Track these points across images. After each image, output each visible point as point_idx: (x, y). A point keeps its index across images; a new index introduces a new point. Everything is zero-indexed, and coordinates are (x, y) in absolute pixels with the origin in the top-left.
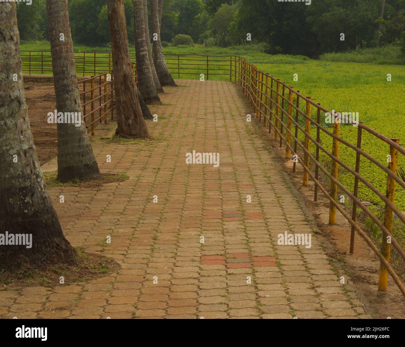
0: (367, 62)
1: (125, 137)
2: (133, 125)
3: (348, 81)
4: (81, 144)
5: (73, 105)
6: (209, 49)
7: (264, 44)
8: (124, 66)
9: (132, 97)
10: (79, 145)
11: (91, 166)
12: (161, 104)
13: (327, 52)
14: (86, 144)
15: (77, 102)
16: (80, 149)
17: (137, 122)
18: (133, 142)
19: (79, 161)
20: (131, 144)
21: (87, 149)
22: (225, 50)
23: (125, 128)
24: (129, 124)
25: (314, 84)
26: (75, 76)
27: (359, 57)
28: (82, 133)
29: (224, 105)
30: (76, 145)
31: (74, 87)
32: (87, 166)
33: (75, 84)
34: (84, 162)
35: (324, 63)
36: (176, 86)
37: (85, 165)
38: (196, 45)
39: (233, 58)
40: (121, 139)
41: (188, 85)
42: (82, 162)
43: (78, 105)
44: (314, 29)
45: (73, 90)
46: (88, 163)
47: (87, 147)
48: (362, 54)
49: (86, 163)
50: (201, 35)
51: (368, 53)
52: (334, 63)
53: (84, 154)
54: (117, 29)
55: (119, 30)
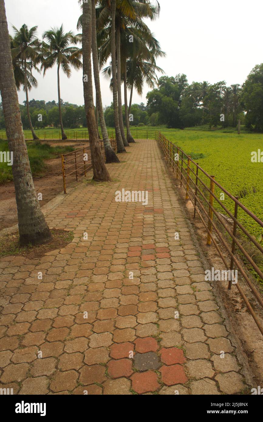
0: (199, 130)
1: (97, 181)
2: (101, 174)
3: (195, 138)
4: (33, 217)
5: (25, 187)
6: (149, 127)
7: (166, 125)
8: (95, 143)
9: (100, 159)
10: (31, 218)
11: (42, 233)
12: (127, 153)
13: (186, 127)
14: (37, 216)
15: (29, 184)
16: (32, 220)
17: (103, 172)
18: (101, 185)
19: (32, 230)
20: (99, 186)
21: (38, 220)
22: (154, 127)
23: (97, 176)
24: (99, 174)
25: (184, 139)
26: (27, 164)
27: (196, 129)
28: (34, 208)
29: (152, 152)
30: (30, 217)
31: (26, 172)
32: (38, 233)
33: (27, 170)
34: (35, 230)
35: (185, 131)
36: (135, 142)
37: (37, 233)
38: (145, 126)
39: (156, 131)
40: (95, 182)
41: (139, 142)
42: (34, 231)
43: (30, 186)
44: (182, 120)
45: (25, 175)
46: (39, 231)
47: (38, 218)
48: (197, 128)
49: (38, 232)
50: (147, 123)
51: (199, 127)
52: (188, 131)
53: (35, 225)
54: (91, 123)
55: (92, 124)
